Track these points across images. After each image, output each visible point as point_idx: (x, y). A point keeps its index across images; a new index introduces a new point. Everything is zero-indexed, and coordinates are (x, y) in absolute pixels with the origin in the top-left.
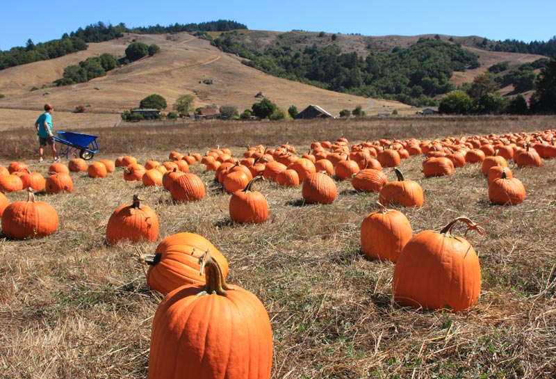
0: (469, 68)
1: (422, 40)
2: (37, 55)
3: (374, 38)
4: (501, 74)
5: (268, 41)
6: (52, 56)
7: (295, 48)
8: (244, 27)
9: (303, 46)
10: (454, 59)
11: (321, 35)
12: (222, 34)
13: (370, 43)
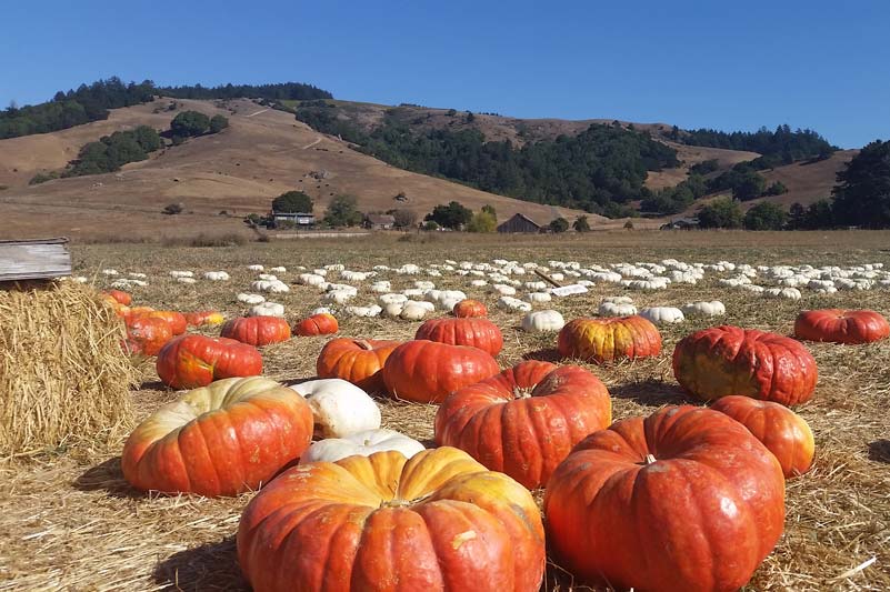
0: (665, 167)
1: (594, 127)
2: (30, 125)
3: (527, 121)
4: (712, 176)
5: (372, 119)
6: (52, 127)
7: (416, 132)
8: (329, 96)
9: (426, 127)
10: (643, 153)
11: (452, 113)
12: (302, 105)
13: (522, 127)
